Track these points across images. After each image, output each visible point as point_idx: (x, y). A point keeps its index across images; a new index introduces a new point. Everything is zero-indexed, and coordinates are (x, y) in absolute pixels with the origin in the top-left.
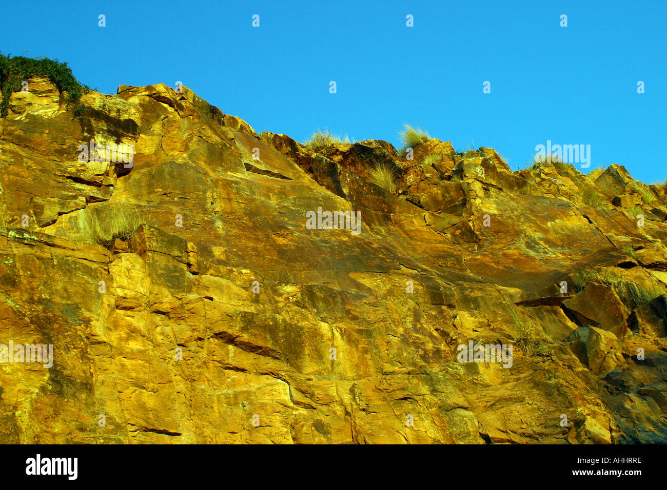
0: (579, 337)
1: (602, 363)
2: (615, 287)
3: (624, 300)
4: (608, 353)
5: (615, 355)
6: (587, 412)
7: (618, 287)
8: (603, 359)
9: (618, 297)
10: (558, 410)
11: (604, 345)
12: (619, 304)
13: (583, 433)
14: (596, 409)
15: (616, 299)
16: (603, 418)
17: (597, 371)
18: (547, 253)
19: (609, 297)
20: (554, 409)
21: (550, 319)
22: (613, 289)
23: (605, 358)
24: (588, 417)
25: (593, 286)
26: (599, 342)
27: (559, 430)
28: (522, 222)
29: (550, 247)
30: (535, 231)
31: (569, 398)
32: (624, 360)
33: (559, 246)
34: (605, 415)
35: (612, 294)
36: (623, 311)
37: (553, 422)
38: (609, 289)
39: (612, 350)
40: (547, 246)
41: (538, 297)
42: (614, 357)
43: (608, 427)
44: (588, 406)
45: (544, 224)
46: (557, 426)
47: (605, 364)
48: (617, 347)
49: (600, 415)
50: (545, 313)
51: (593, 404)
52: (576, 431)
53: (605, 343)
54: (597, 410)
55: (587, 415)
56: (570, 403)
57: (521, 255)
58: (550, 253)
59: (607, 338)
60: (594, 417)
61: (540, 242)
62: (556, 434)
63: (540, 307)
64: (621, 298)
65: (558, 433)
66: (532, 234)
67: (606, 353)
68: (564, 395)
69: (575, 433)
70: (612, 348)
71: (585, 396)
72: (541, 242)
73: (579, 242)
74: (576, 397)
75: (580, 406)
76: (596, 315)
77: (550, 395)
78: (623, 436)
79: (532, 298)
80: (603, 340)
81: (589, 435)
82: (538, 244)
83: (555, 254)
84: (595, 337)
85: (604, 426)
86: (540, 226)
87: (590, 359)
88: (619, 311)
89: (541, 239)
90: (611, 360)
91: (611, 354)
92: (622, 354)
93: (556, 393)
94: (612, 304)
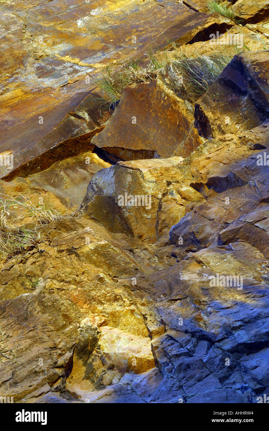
0: (101, 190)
1: (158, 216)
2: (163, 77)
3: (181, 92)
4: (164, 195)
5: (179, 193)
6: (98, 320)
7: (167, 75)
8: (157, 209)
9: (171, 92)
10: (35, 342)
11: (151, 185)
12: (175, 102)
13: (97, 363)
14: (116, 307)
15: (169, 97)
16: (131, 319)
17: (153, 235)
18: (76, 71)
19: (157, 99)
20: (29, 341)
21: (72, 180)
22: (159, 82)
23: (160, 207)
24: (104, 329)
25: (130, 93)
26: (140, 184)
27: (41, 377)
28: (27, 39)
29: (82, 59)
30: (54, 44)
31: (63, 308)
32: (198, 194)
33: (99, 51)
34: (132, 311)
35: (161, 92)
36: (184, 113)
37: (29, 368)
38: (154, 84)
39: (171, 187)
40: (77, 60)
41: (42, 151)
42: (178, 197)
43: (146, 330)
44: (100, 308)
45: (70, 27)
46: (36, 372)
47: (163, 217)
48: (180, 178)
49: (125, 315)
50: (62, 173)
51: (108, 301)
52: (85, 364)
53: (154, 179)
54: (118, 308)
55: (101, 325)
56: (66, 317)
57: (26, 93)
58: (84, 69)
59: (155, 169)
60: (116, 324)
61: (64, 58)
62: (36, 389)
63: (53, 165)
64: (176, 91)
65: (42, 385)
66: (48, 51)
67: (160, 196)
68: (54, 307)
69: (84, 369)
70: (169, 183)
71: (93, 293)
72: (67, 58)
73: (135, 30)
74: (74, 302)
75: (83, 315)
76: (145, 139)
77: (26, 319)
78: (170, 338)
79: (31, 158)
80: (148, 176)
81: (109, 362)
82: (61, 62)
83: (91, 67)
84: (129, 178)
85: (138, 332)
86: (61, 33)
87: (132, 220)
88: (179, 113)
89: (65, 53)
90: (174, 204)
91: (172, 194)
92: (192, 185)
93: (38, 309)
94: (165, 108)
